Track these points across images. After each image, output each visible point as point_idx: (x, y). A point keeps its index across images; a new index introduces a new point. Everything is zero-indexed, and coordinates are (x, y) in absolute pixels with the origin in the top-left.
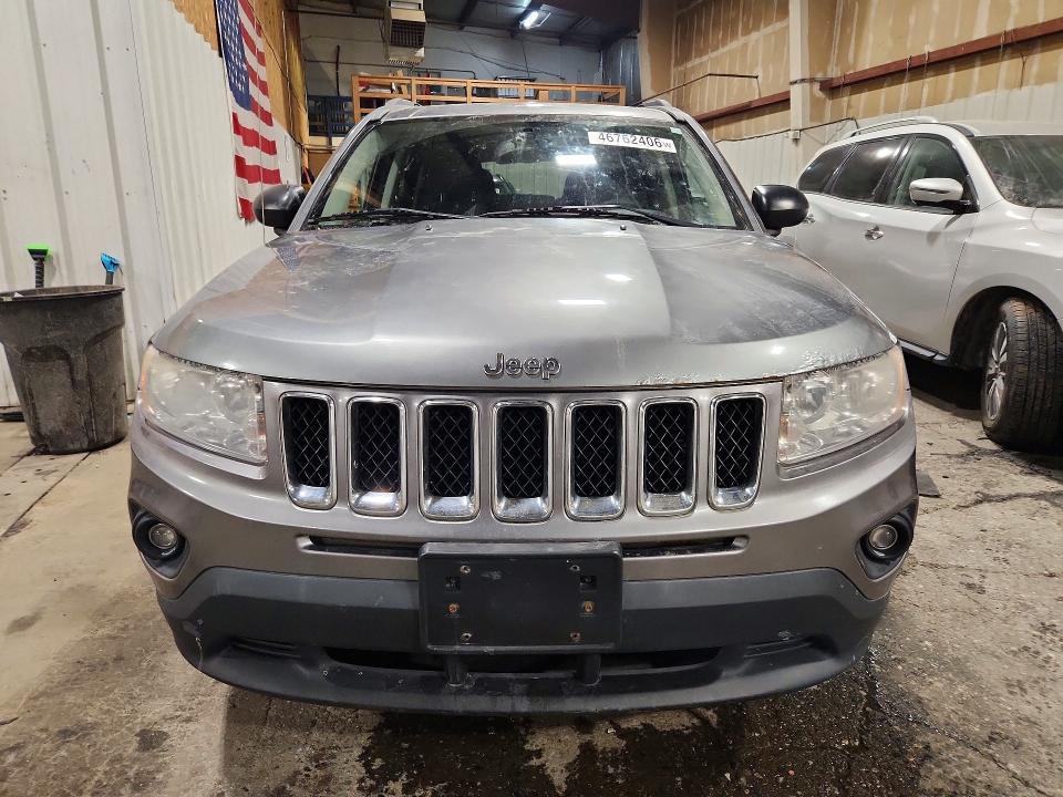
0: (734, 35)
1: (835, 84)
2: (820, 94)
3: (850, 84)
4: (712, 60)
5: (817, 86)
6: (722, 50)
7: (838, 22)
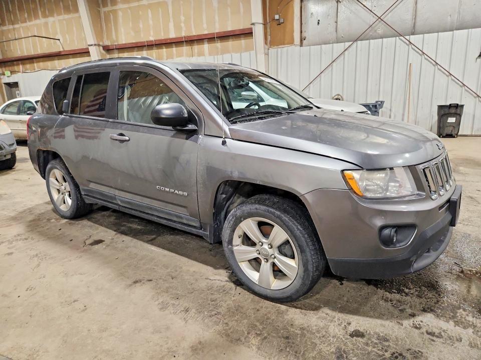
0: (37, 17)
1: (111, 48)
2: (103, 52)
3: (118, 49)
4: (22, 27)
5: (101, 48)
6: (29, 24)
7: (103, 20)
